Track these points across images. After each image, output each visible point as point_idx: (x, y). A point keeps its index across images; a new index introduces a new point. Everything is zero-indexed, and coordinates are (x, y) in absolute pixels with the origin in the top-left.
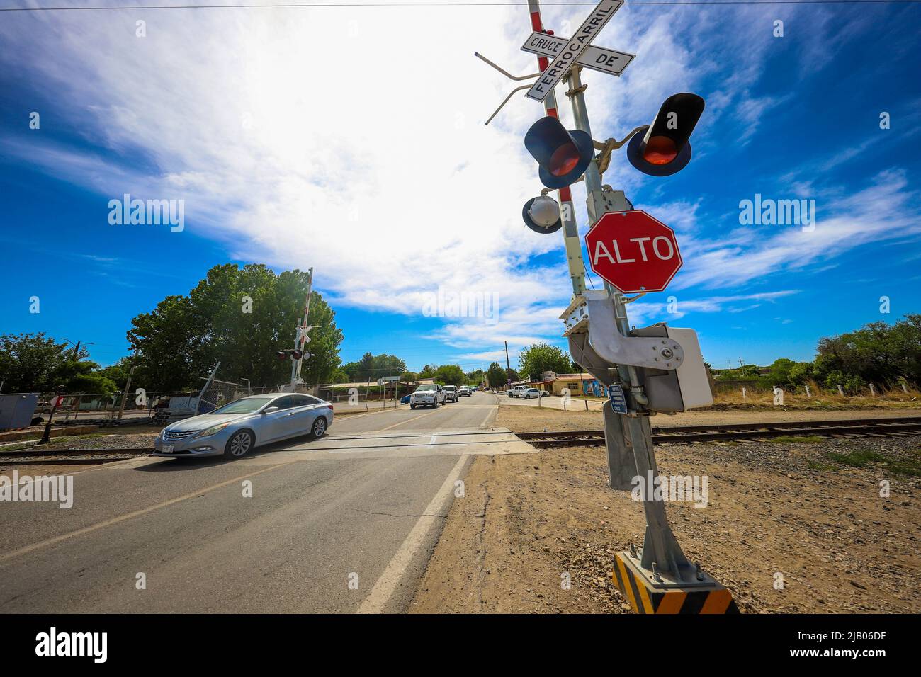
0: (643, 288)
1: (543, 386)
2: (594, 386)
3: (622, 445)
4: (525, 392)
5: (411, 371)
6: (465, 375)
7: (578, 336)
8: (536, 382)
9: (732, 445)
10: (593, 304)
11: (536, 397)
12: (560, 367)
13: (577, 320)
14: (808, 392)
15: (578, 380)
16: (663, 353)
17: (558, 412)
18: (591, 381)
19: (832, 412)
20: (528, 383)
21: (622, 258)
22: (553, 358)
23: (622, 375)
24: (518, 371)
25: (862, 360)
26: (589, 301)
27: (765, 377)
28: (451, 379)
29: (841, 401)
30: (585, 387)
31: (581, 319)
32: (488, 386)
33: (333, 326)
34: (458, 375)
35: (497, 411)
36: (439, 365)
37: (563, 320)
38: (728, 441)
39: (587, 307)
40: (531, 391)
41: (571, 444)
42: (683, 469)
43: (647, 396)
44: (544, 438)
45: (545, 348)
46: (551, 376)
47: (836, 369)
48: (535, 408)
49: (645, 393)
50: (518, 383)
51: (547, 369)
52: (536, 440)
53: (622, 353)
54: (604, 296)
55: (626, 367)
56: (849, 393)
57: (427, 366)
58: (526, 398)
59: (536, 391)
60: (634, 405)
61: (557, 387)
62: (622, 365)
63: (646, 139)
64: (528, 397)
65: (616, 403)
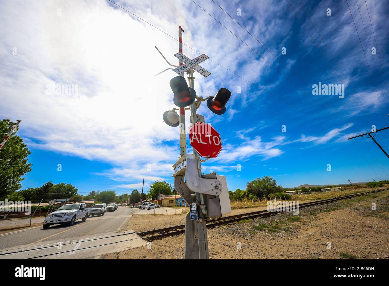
0: (209, 156)
1: (158, 202)
2: (180, 201)
3: (192, 239)
4: (148, 206)
5: (80, 195)
6: (117, 197)
7: (179, 177)
8: (155, 200)
9: (228, 226)
10: (189, 160)
11: (153, 208)
12: (167, 192)
13: (180, 168)
14: (245, 202)
15: (174, 199)
16: (215, 187)
17: (162, 216)
18: (179, 198)
19: (251, 209)
20: (151, 201)
21: (202, 142)
22: (165, 187)
23: (197, 198)
24: (147, 194)
25: (256, 190)
26: (187, 159)
27: (234, 196)
28: (107, 199)
29: (253, 204)
30: (176, 202)
31: (182, 167)
32: (129, 203)
33: (25, 161)
34: (112, 197)
35: (130, 218)
36: (102, 191)
37: (173, 168)
38: (227, 224)
39: (186, 161)
40: (151, 205)
41: (166, 236)
42: (212, 242)
43: (207, 210)
44: (153, 234)
45: (162, 183)
46: (162, 197)
47: (251, 193)
48: (152, 215)
49: (206, 209)
50: (146, 201)
51: (161, 193)
52: (148, 236)
53: (199, 187)
54: (193, 157)
55: (199, 194)
56: (254, 201)
57: (93, 191)
58: (148, 209)
59: (154, 205)
60: (201, 215)
61: (164, 202)
62: (197, 193)
63: (213, 100)
64: (149, 209)
65: (193, 214)
